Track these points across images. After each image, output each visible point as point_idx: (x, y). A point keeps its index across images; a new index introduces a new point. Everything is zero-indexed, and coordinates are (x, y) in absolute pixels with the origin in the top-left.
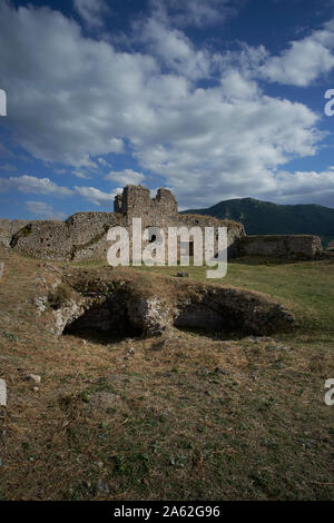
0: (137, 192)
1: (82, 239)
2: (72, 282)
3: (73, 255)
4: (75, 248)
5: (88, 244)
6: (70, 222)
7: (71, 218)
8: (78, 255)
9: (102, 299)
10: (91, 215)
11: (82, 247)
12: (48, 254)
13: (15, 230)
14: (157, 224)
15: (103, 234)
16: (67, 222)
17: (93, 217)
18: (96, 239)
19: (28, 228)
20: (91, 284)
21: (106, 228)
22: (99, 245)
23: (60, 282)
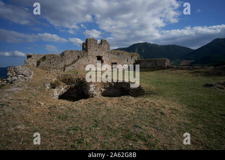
0: (92, 41)
1: (68, 62)
2: (61, 79)
3: (65, 69)
4: (65, 66)
5: (71, 64)
6: (62, 55)
7: (63, 53)
8: (67, 69)
9: (74, 85)
10: (71, 52)
11: (68, 65)
12: (54, 68)
13: (39, 58)
14: (101, 55)
15: (77, 60)
16: (61, 55)
17: (73, 52)
18: (74, 62)
19: (44, 58)
20: (69, 80)
21: (79, 57)
22: (76, 65)
23: (56, 79)
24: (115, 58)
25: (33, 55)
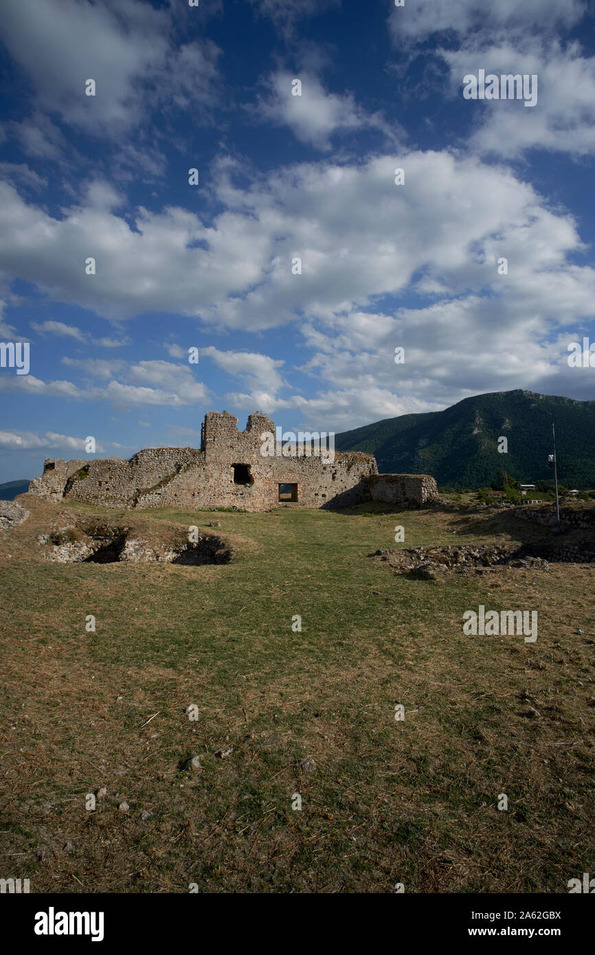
0: (219, 421)
1: (148, 481)
3: (136, 501)
4: (139, 492)
5: (154, 488)
6: (134, 461)
7: (136, 456)
8: (142, 501)
9: (109, 542)
10: (159, 452)
11: (148, 491)
12: (107, 499)
13: (71, 472)
14: (247, 461)
15: (174, 475)
16: (130, 461)
17: (163, 453)
18: (165, 481)
19: (85, 470)
20: (99, 530)
21: (178, 467)
22: (169, 489)
23: (73, 527)
24: (291, 471)
25: (59, 462)
